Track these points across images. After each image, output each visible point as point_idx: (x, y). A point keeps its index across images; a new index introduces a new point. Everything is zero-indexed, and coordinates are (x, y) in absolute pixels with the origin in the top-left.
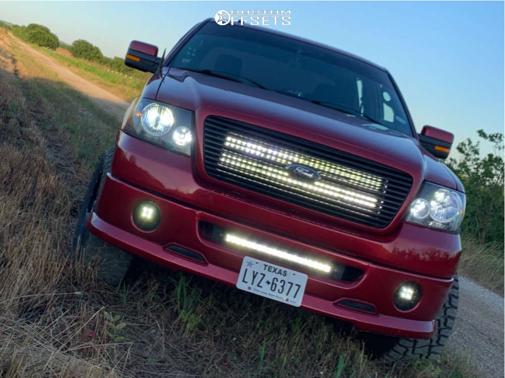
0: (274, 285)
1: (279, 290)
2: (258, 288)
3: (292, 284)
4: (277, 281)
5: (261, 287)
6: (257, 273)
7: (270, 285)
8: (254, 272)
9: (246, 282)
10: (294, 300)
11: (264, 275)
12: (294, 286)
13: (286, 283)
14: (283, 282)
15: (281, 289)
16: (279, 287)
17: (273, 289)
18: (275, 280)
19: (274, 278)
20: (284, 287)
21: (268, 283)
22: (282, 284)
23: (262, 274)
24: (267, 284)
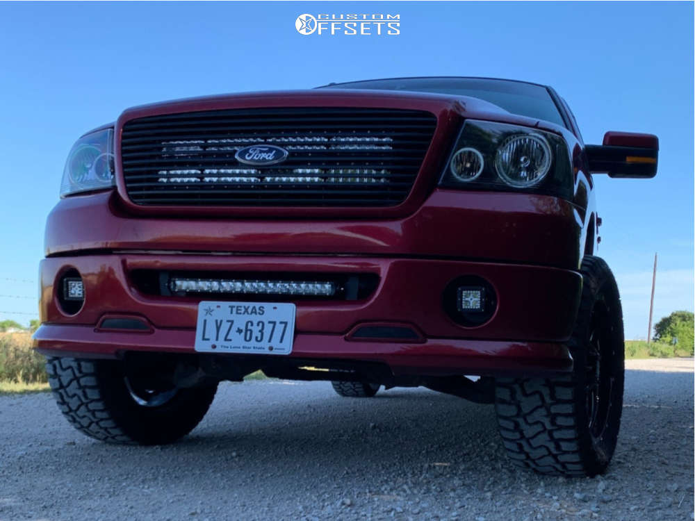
0: (249, 333)
1: (257, 338)
2: (227, 344)
3: (274, 323)
4: (252, 325)
5: (230, 340)
6: (221, 321)
7: (243, 334)
8: (217, 321)
9: (208, 339)
10: (281, 346)
11: (232, 322)
12: (278, 324)
13: (266, 323)
14: (261, 324)
15: (259, 335)
16: (256, 333)
17: (248, 338)
18: (250, 324)
19: (248, 323)
20: (264, 331)
21: (240, 331)
22: (260, 328)
23: (228, 321)
24: (238, 333)
